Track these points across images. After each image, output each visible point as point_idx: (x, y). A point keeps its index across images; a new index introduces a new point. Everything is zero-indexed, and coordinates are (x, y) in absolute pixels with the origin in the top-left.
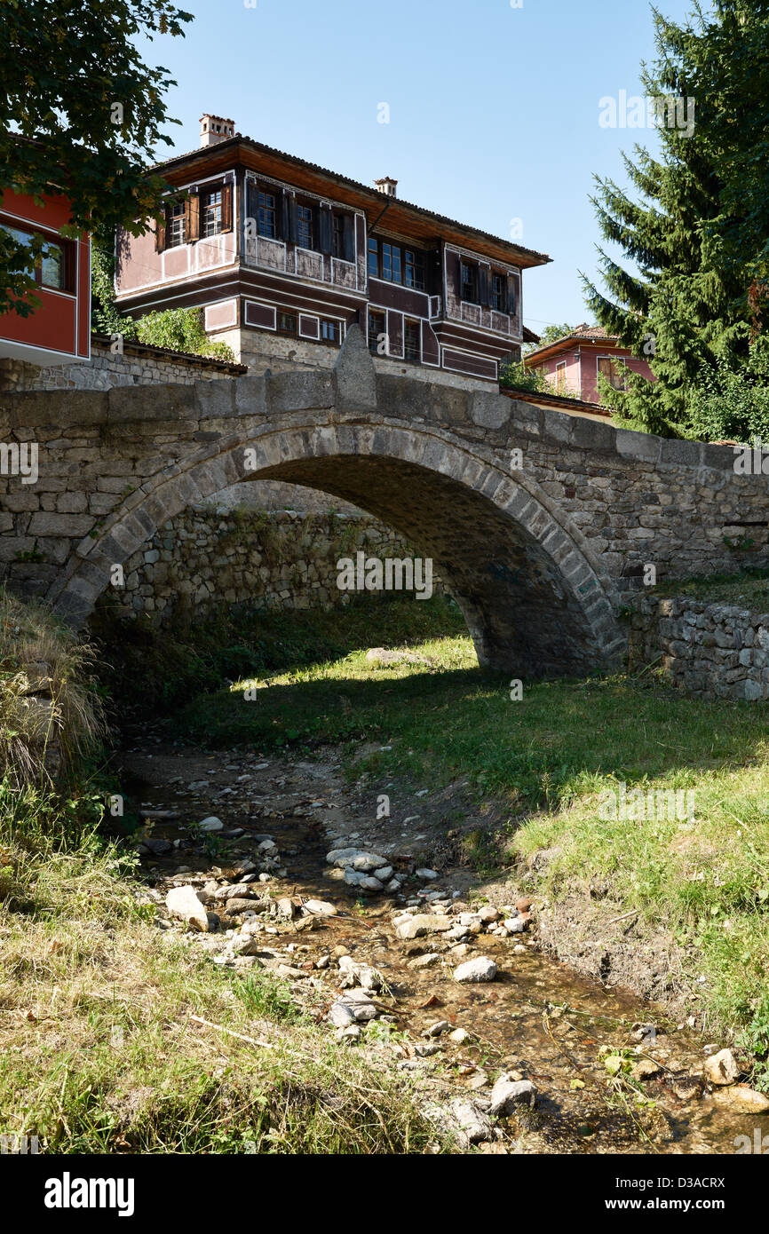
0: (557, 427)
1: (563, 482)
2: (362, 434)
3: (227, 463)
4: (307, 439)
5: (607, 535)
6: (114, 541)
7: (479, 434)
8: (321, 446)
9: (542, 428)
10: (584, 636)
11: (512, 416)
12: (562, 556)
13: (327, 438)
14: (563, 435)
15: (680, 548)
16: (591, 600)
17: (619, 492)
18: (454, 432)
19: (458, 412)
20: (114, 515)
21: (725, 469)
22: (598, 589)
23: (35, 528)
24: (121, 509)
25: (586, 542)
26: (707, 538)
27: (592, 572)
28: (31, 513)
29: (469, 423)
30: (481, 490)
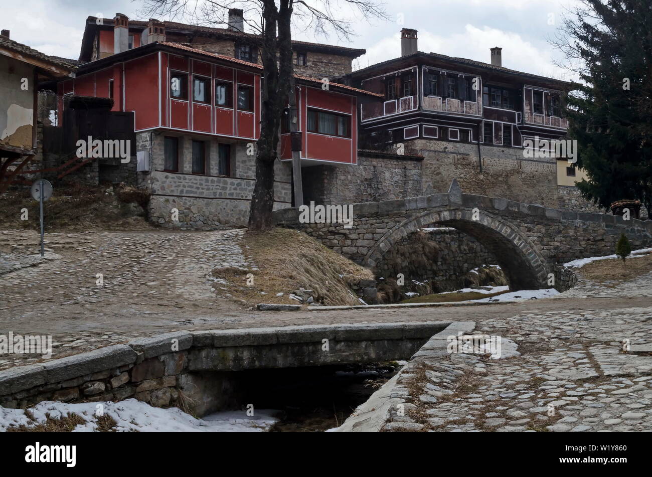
0: (524, 209)
1: (526, 227)
2: (457, 213)
3: (415, 223)
4: (439, 215)
5: (542, 244)
6: (381, 248)
7: (497, 212)
8: (444, 217)
9: (519, 209)
10: (537, 278)
11: (508, 205)
12: (527, 251)
13: (446, 215)
14: (526, 211)
15: (570, 248)
16: (537, 267)
17: (547, 230)
18: (488, 212)
19: (489, 204)
20: (381, 240)
21: (587, 220)
22: (540, 263)
23: (358, 244)
24: (383, 238)
25: (535, 247)
26: (580, 245)
27: (538, 257)
28: (357, 240)
29: (493, 208)
30: (498, 230)
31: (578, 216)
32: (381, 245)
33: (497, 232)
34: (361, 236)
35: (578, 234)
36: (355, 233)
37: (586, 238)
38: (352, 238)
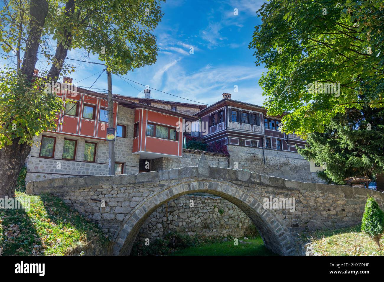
0: (265, 180)
1: (267, 197)
2: (205, 184)
3: (167, 193)
6: (136, 215)
7: (240, 183)
8: (193, 187)
9: (260, 180)
11: (250, 177)
12: (270, 220)
13: (195, 184)
14: (267, 182)
15: (312, 218)
16: (280, 235)
18: (232, 182)
19: (233, 176)
20: (136, 208)
21: (326, 191)
22: (283, 231)
23: (116, 211)
24: (138, 206)
25: (277, 216)
26: (321, 215)
27: (280, 226)
28: (115, 207)
29: (237, 180)
30: (242, 200)
31: (317, 187)
32: (136, 212)
33: (241, 201)
34: (119, 204)
35: (318, 204)
36: (115, 201)
37: (327, 208)
38: (111, 206)
